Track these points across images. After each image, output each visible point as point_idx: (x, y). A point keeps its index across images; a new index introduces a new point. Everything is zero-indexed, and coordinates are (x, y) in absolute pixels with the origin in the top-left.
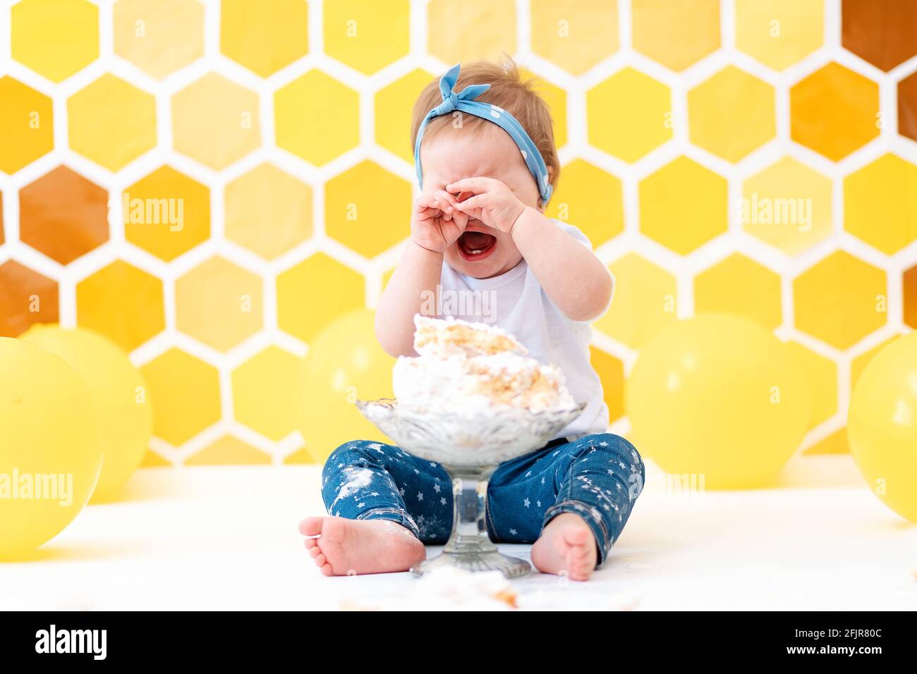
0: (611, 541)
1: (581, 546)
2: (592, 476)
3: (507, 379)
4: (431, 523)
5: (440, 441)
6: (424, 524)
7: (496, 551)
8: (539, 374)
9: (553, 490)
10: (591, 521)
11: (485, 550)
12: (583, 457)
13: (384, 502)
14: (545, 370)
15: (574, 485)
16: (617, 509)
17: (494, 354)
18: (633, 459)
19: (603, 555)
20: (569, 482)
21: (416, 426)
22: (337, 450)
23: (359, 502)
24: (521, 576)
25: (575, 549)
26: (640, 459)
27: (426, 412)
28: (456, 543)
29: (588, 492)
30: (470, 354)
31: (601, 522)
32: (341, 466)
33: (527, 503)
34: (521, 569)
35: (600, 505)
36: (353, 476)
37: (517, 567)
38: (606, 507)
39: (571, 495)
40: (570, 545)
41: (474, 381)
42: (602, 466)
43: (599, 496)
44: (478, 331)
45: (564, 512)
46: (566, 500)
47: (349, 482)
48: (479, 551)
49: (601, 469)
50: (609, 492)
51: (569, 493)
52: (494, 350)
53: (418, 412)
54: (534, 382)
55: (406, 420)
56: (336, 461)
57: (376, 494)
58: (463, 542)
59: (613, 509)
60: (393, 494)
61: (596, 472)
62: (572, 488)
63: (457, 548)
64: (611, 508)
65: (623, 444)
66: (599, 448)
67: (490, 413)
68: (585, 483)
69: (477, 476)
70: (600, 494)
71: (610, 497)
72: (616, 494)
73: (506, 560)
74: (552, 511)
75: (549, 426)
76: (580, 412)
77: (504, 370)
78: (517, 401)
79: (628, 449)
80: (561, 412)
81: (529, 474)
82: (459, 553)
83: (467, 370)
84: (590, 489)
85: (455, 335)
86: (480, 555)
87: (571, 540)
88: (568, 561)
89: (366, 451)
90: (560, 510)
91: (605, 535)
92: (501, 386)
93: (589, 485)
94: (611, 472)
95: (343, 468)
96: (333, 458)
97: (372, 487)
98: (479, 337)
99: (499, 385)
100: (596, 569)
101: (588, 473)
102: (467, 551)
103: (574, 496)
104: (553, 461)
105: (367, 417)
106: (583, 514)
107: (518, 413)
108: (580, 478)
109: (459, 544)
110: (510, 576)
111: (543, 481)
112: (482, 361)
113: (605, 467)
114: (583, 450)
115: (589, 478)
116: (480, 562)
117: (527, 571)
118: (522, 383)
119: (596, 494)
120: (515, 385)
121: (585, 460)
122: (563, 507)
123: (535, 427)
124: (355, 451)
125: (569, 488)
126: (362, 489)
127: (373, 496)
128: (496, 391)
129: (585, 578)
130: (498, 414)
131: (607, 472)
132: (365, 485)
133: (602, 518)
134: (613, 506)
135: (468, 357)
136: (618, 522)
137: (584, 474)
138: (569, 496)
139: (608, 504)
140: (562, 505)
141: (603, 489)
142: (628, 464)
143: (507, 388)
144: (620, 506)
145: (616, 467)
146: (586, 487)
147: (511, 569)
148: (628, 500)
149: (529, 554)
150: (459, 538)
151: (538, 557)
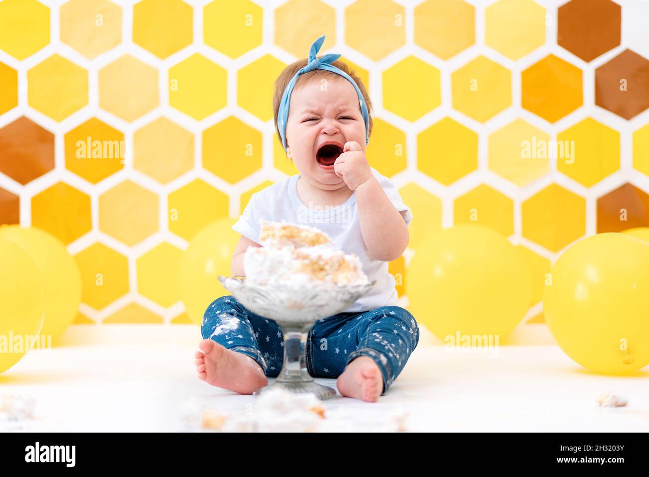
0: (393, 378)
1: (373, 378)
2: (382, 333)
3: (322, 263)
4: (273, 359)
5: (274, 305)
6: (268, 358)
7: (312, 381)
8: (344, 260)
9: (355, 342)
10: (379, 363)
11: (305, 380)
12: (377, 320)
13: (246, 343)
14: (348, 258)
15: (370, 338)
16: (398, 357)
17: (313, 246)
18: (411, 324)
19: (386, 387)
20: (367, 336)
21: (259, 294)
22: (217, 300)
23: (228, 340)
24: (329, 399)
25: (369, 381)
26: (416, 325)
27: (265, 285)
28: (285, 375)
29: (379, 344)
30: (297, 245)
31: (386, 364)
32: (218, 312)
33: (337, 351)
34: (329, 395)
35: (387, 353)
36: (226, 321)
37: (326, 392)
38: (391, 355)
39: (367, 345)
40: (365, 377)
41: (298, 264)
42: (390, 327)
43: (386, 347)
44: (302, 230)
45: (361, 356)
46: (364, 348)
47: (222, 324)
48: (301, 381)
49: (389, 330)
50: (393, 345)
51: (366, 343)
52: (313, 243)
53: (261, 284)
54: (340, 265)
55: (252, 290)
56: (215, 309)
57: (241, 337)
58: (290, 374)
59: (395, 357)
60: (252, 338)
61: (385, 331)
62: (368, 341)
63: (286, 379)
64: (394, 356)
65: (406, 314)
66: (389, 315)
67: (309, 286)
68: (377, 338)
69: (300, 329)
70: (387, 346)
71: (394, 348)
72: (398, 347)
73: (319, 387)
74: (354, 354)
75: (350, 296)
76: (371, 287)
77: (320, 257)
78: (328, 278)
79: (409, 318)
80: (358, 286)
81: (341, 331)
82: (287, 382)
83: (294, 256)
84: (380, 342)
85: (286, 232)
86: (301, 384)
87: (366, 374)
88: (364, 388)
89: (236, 305)
90: (359, 354)
91: (389, 374)
92: (317, 268)
93: (380, 339)
94: (395, 332)
95: (219, 314)
96: (213, 306)
97: (239, 331)
98: (303, 234)
99: (316, 267)
100: (382, 395)
101: (380, 331)
102: (292, 380)
103: (369, 346)
104: (357, 323)
105: (225, 287)
106: (375, 358)
107: (329, 286)
108: (374, 334)
109: (288, 376)
110: (322, 398)
111: (349, 336)
112: (305, 250)
113: (392, 328)
114: (378, 316)
115: (381, 335)
116: (301, 389)
117: (334, 395)
118: (332, 266)
119: (384, 346)
120: (327, 267)
121: (379, 322)
122: (361, 353)
123: (340, 296)
124: (229, 303)
125: (366, 340)
126: (231, 331)
127: (239, 338)
128: (314, 271)
129: (374, 400)
130: (315, 287)
131: (393, 332)
132: (234, 328)
133: (388, 362)
134: (395, 354)
135: (296, 248)
136: (398, 366)
137: (377, 332)
138: (365, 345)
139: (392, 353)
140: (360, 351)
141: (390, 342)
142: (408, 328)
143: (322, 270)
144: (400, 355)
145: (399, 329)
146: (378, 340)
147: (322, 393)
148: (406, 352)
149: (335, 385)
150: (287, 372)
151: (342, 386)
